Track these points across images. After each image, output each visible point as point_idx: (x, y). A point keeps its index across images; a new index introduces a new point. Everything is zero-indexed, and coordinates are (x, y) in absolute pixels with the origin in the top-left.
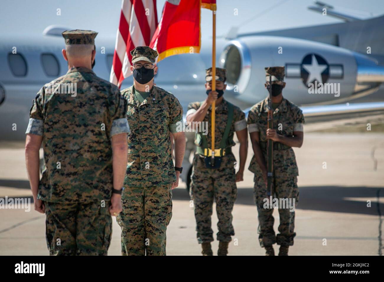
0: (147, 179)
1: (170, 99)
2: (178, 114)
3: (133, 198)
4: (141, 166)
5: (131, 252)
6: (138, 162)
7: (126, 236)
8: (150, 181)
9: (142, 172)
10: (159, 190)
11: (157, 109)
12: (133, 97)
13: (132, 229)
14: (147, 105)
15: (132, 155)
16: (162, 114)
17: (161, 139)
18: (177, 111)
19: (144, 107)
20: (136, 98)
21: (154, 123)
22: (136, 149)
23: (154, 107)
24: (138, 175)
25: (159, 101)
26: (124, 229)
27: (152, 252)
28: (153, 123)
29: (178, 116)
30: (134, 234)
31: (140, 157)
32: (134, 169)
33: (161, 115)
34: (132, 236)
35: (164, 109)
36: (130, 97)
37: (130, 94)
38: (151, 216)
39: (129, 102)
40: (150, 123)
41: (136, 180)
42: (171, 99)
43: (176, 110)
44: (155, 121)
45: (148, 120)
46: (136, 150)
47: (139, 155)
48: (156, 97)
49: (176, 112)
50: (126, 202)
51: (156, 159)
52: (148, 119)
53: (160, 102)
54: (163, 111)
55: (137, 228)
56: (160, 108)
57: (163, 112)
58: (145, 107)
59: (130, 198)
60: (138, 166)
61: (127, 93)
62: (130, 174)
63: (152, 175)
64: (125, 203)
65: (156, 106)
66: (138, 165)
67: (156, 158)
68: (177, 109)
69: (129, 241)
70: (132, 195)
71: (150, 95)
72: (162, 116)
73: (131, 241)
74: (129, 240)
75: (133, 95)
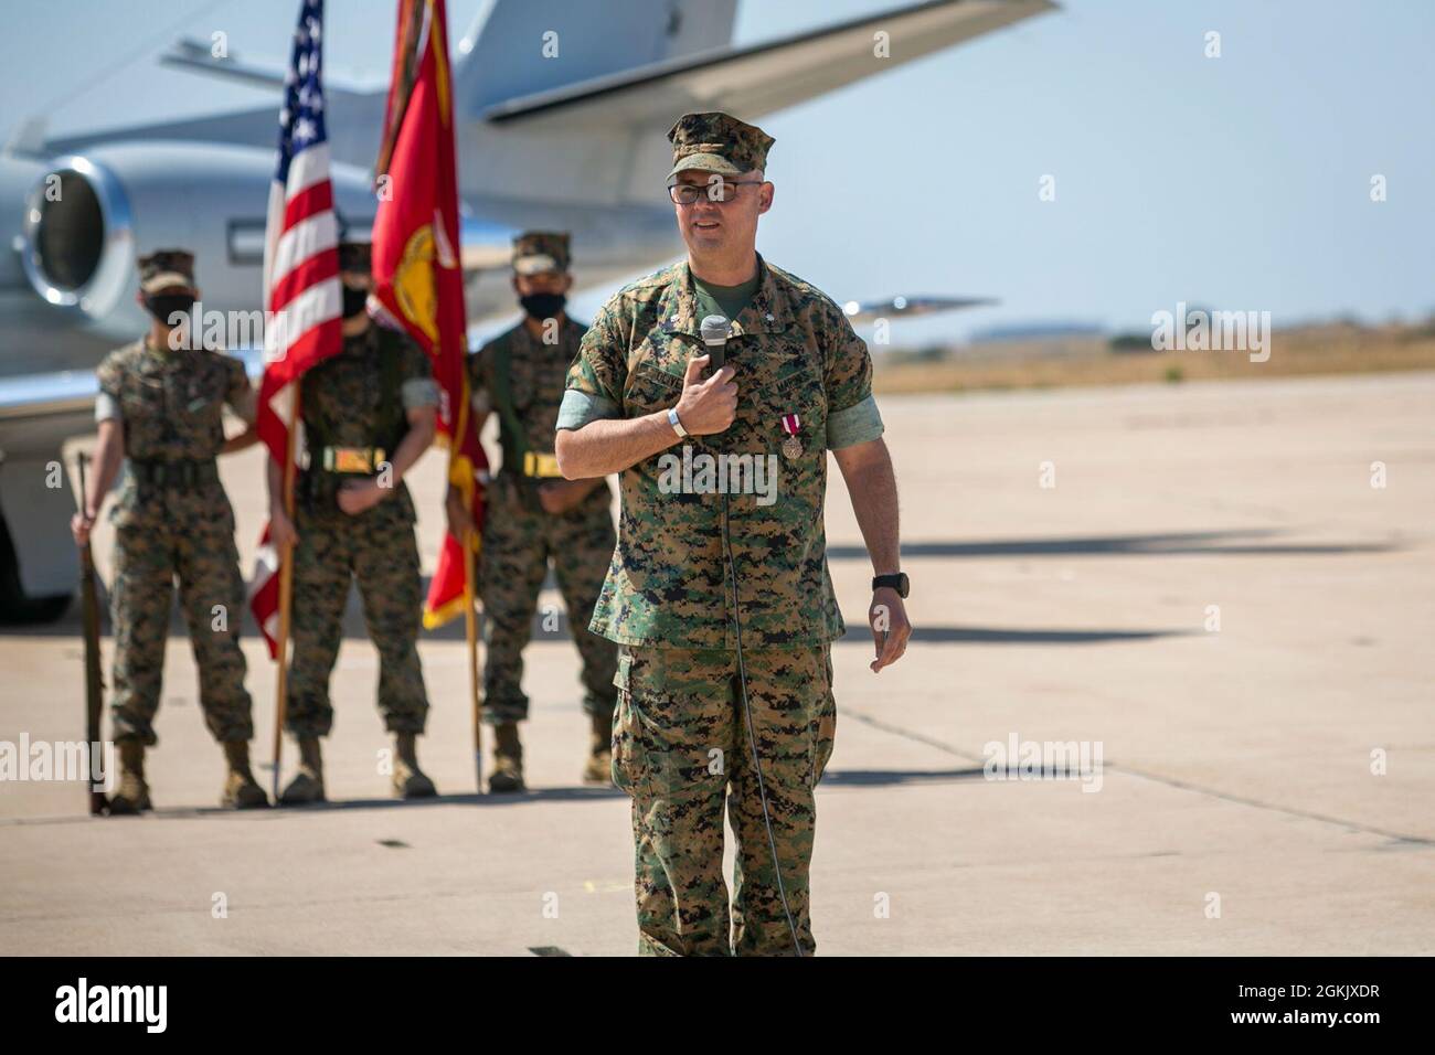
0: (745, 618)
1: (825, 313)
2: (853, 372)
3: (698, 685)
4: (726, 573)
5: (692, 895)
6: (712, 554)
7: (671, 833)
8: (758, 630)
9: (728, 593)
10: (798, 658)
11: (782, 355)
12: (691, 306)
13: (692, 804)
14: (746, 339)
15: (690, 528)
16: (804, 373)
17: (795, 470)
18: (850, 360)
19: (737, 347)
20: (702, 310)
21: (773, 408)
22: (707, 507)
23: (771, 349)
24: (714, 604)
25: (789, 326)
26: (664, 806)
27: (770, 894)
28: (768, 410)
29: (852, 379)
30: (701, 825)
31: (720, 535)
32: (697, 580)
33: (798, 380)
34: (694, 831)
35: (808, 357)
36: (677, 306)
37: (679, 293)
38: (773, 759)
39: (675, 325)
40: (759, 409)
41: (706, 623)
42: (829, 315)
43: (846, 358)
44: (776, 401)
45: (751, 395)
46: (704, 510)
47: (717, 528)
48: (777, 308)
49: (846, 366)
50: (671, 702)
51: (780, 547)
52: (750, 391)
53: (791, 331)
54: (804, 364)
55: (707, 801)
56: (795, 351)
57: (808, 369)
58: (741, 345)
59: (687, 684)
60: (712, 569)
61: (666, 290)
62: (684, 600)
63: (766, 606)
64: (667, 705)
65: (779, 344)
66: (714, 566)
67: (783, 540)
68: (851, 354)
69: (682, 852)
70: (694, 674)
71: (757, 300)
72: (805, 385)
73: (688, 851)
74: (683, 847)
75: (688, 299)
